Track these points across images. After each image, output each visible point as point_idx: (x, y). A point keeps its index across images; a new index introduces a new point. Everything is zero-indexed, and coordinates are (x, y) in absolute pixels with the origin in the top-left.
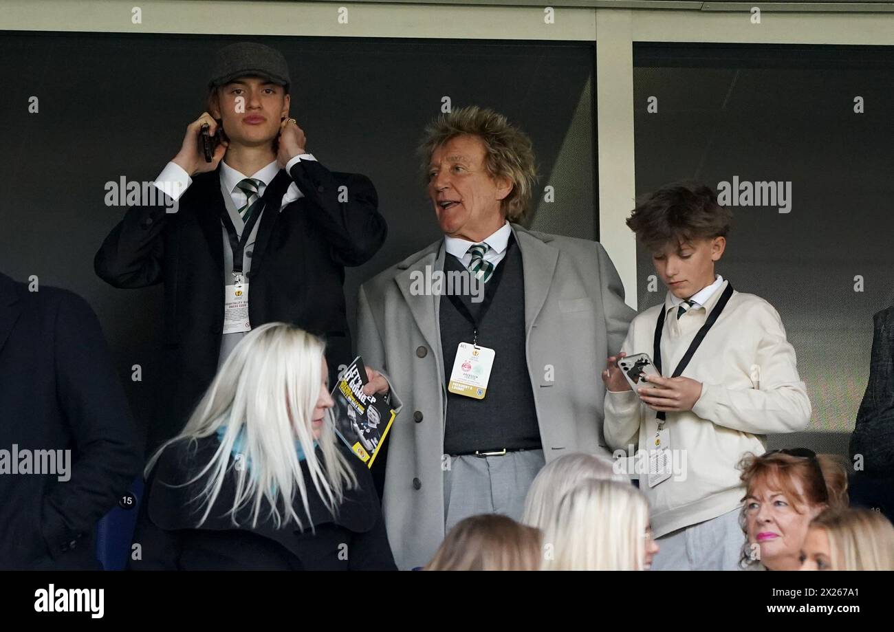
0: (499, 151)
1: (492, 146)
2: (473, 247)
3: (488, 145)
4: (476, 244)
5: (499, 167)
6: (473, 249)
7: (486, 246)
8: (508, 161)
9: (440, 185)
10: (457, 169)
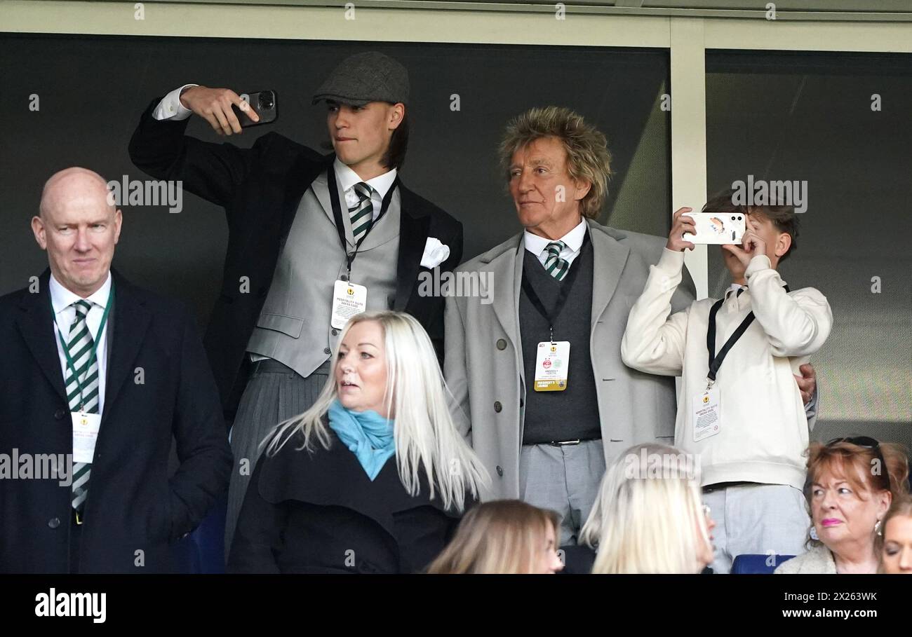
0: (579, 153)
1: (573, 147)
2: (550, 244)
3: (569, 148)
4: (553, 242)
5: (579, 168)
6: (551, 247)
7: (562, 244)
8: (588, 162)
9: (524, 188)
10: (540, 171)
